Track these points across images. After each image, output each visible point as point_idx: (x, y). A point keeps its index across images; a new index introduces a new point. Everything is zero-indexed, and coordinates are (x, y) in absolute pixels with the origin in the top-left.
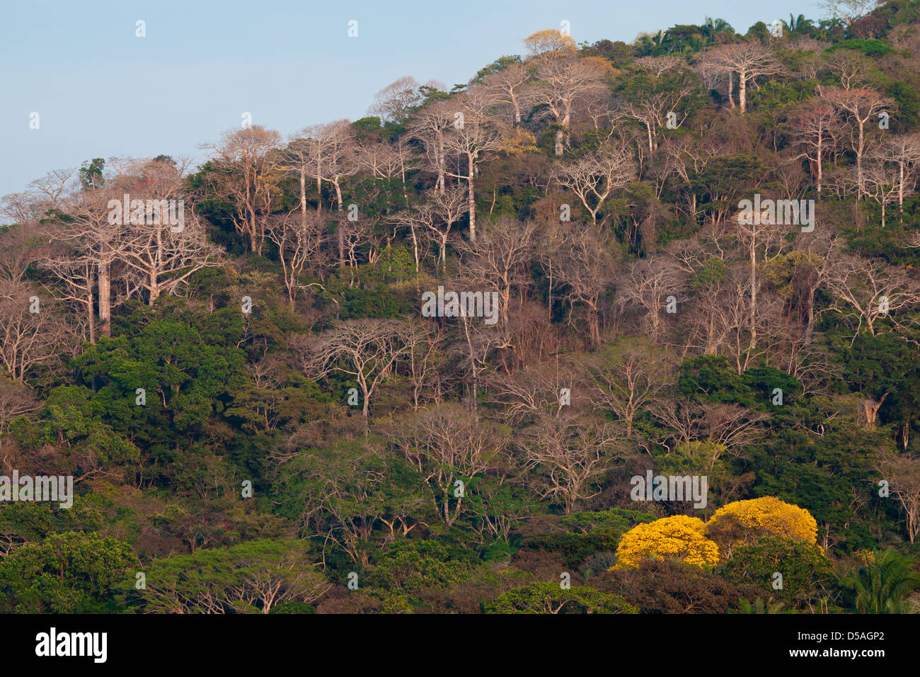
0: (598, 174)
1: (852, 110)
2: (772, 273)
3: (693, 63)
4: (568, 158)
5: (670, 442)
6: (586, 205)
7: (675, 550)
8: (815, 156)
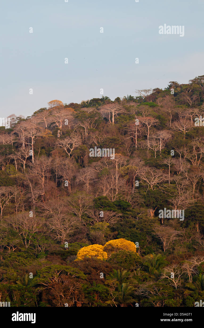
0: (70, 143)
1: (146, 123)
2: (122, 172)
3: (98, 109)
4: (61, 138)
5: (92, 222)
6: (67, 152)
7: (94, 255)
8: (135, 137)
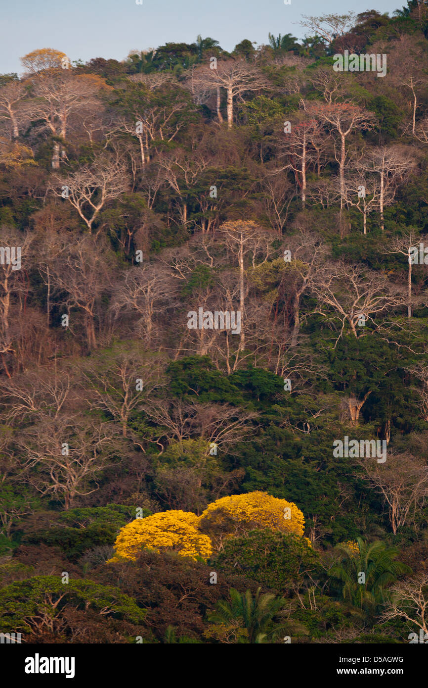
0: (93, 186)
1: (335, 124)
2: (259, 280)
3: (182, 79)
4: (66, 170)
5: (163, 440)
6: (82, 216)
7: (171, 544)
8: (300, 168)
